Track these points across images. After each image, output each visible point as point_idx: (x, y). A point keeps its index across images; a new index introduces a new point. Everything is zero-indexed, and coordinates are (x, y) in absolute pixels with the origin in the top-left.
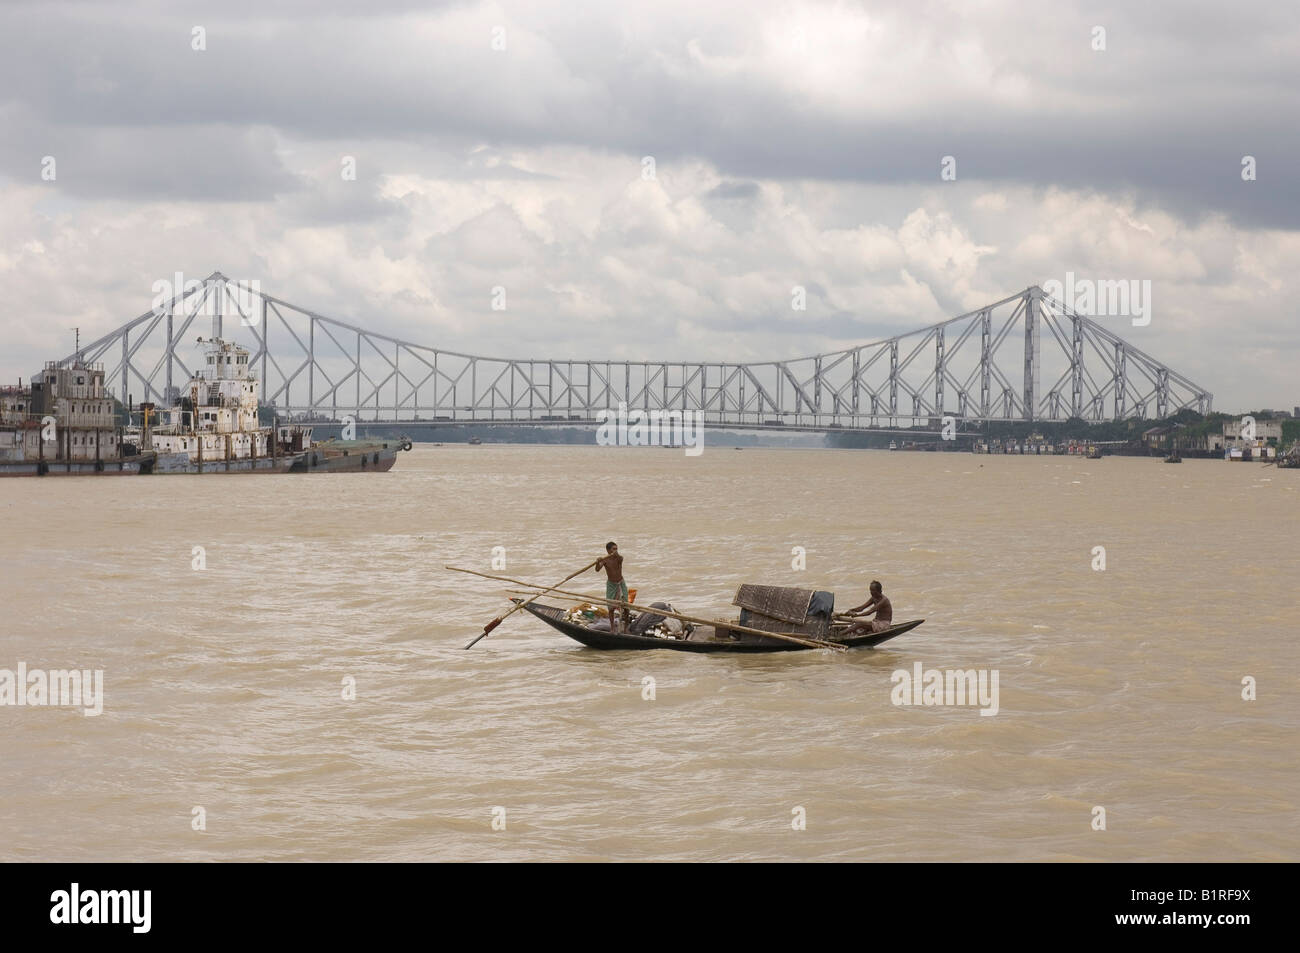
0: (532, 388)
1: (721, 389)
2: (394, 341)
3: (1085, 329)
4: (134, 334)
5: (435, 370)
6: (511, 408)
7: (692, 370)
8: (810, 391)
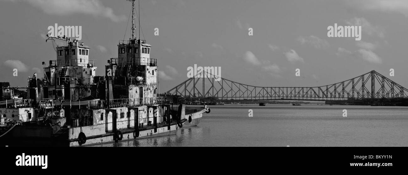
0: (267, 93)
1: (307, 92)
2: (239, 83)
3: (385, 79)
4: (187, 83)
5: (247, 89)
6: (263, 97)
7: (301, 89)
8: (325, 93)
